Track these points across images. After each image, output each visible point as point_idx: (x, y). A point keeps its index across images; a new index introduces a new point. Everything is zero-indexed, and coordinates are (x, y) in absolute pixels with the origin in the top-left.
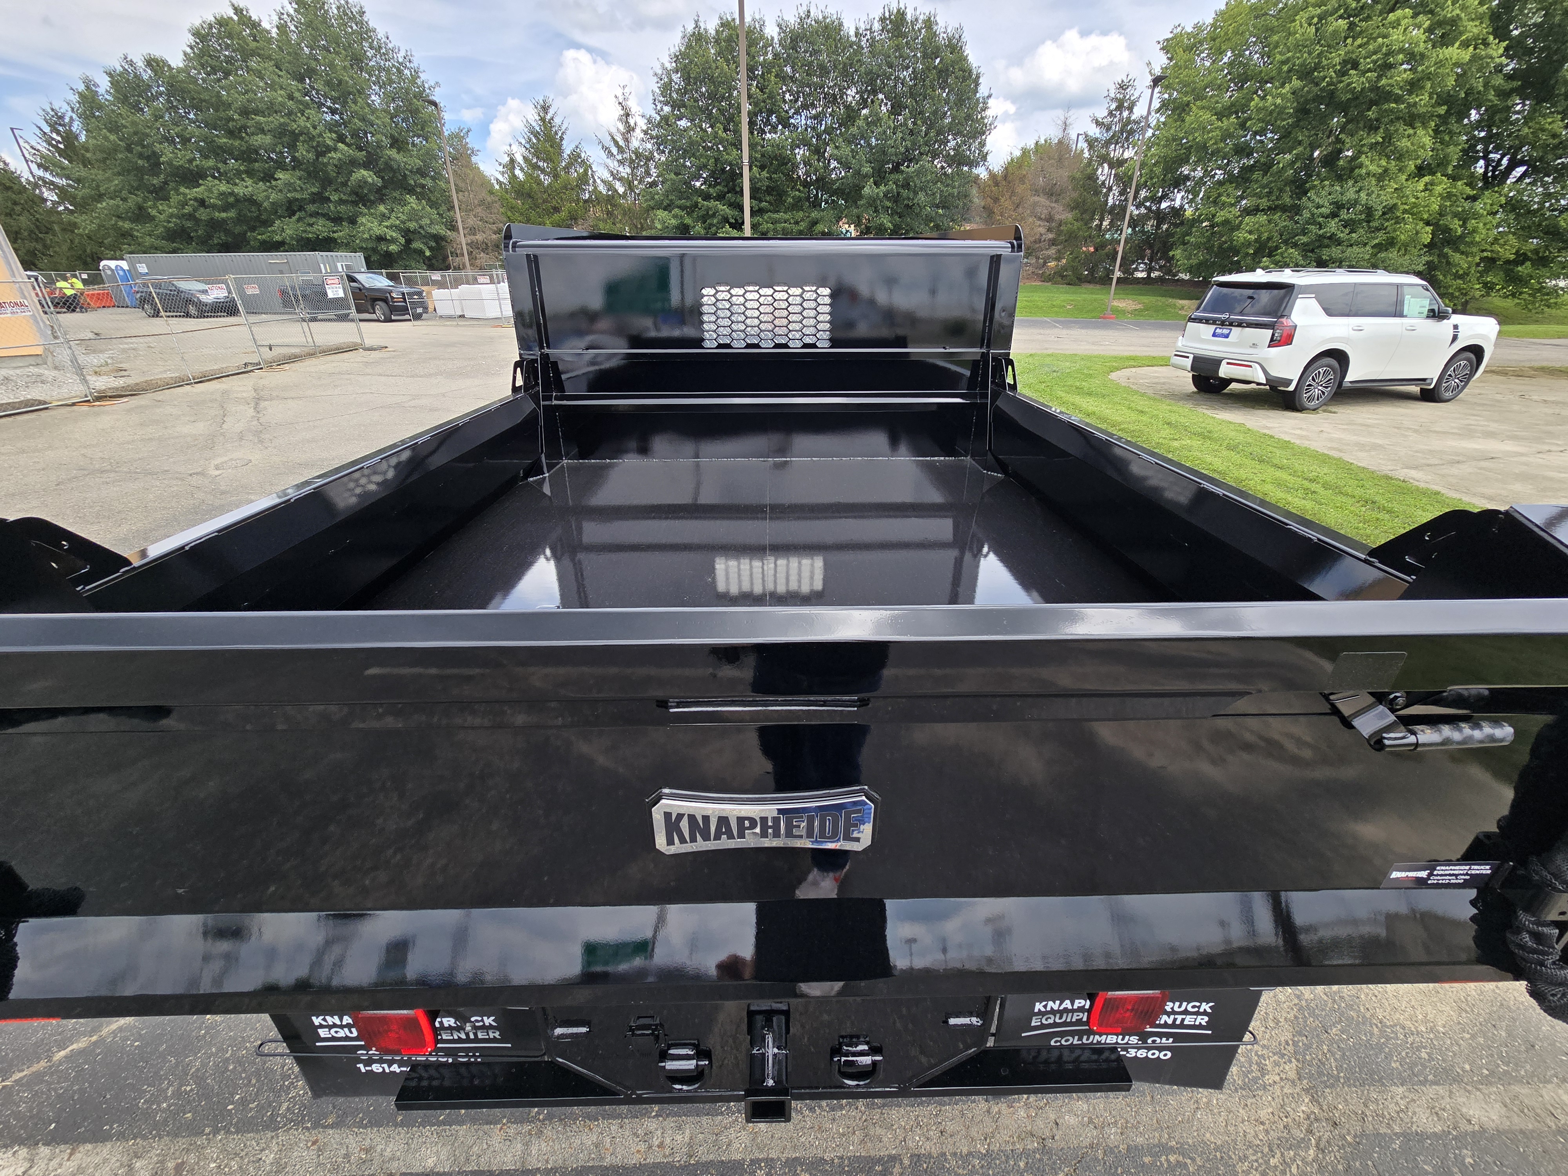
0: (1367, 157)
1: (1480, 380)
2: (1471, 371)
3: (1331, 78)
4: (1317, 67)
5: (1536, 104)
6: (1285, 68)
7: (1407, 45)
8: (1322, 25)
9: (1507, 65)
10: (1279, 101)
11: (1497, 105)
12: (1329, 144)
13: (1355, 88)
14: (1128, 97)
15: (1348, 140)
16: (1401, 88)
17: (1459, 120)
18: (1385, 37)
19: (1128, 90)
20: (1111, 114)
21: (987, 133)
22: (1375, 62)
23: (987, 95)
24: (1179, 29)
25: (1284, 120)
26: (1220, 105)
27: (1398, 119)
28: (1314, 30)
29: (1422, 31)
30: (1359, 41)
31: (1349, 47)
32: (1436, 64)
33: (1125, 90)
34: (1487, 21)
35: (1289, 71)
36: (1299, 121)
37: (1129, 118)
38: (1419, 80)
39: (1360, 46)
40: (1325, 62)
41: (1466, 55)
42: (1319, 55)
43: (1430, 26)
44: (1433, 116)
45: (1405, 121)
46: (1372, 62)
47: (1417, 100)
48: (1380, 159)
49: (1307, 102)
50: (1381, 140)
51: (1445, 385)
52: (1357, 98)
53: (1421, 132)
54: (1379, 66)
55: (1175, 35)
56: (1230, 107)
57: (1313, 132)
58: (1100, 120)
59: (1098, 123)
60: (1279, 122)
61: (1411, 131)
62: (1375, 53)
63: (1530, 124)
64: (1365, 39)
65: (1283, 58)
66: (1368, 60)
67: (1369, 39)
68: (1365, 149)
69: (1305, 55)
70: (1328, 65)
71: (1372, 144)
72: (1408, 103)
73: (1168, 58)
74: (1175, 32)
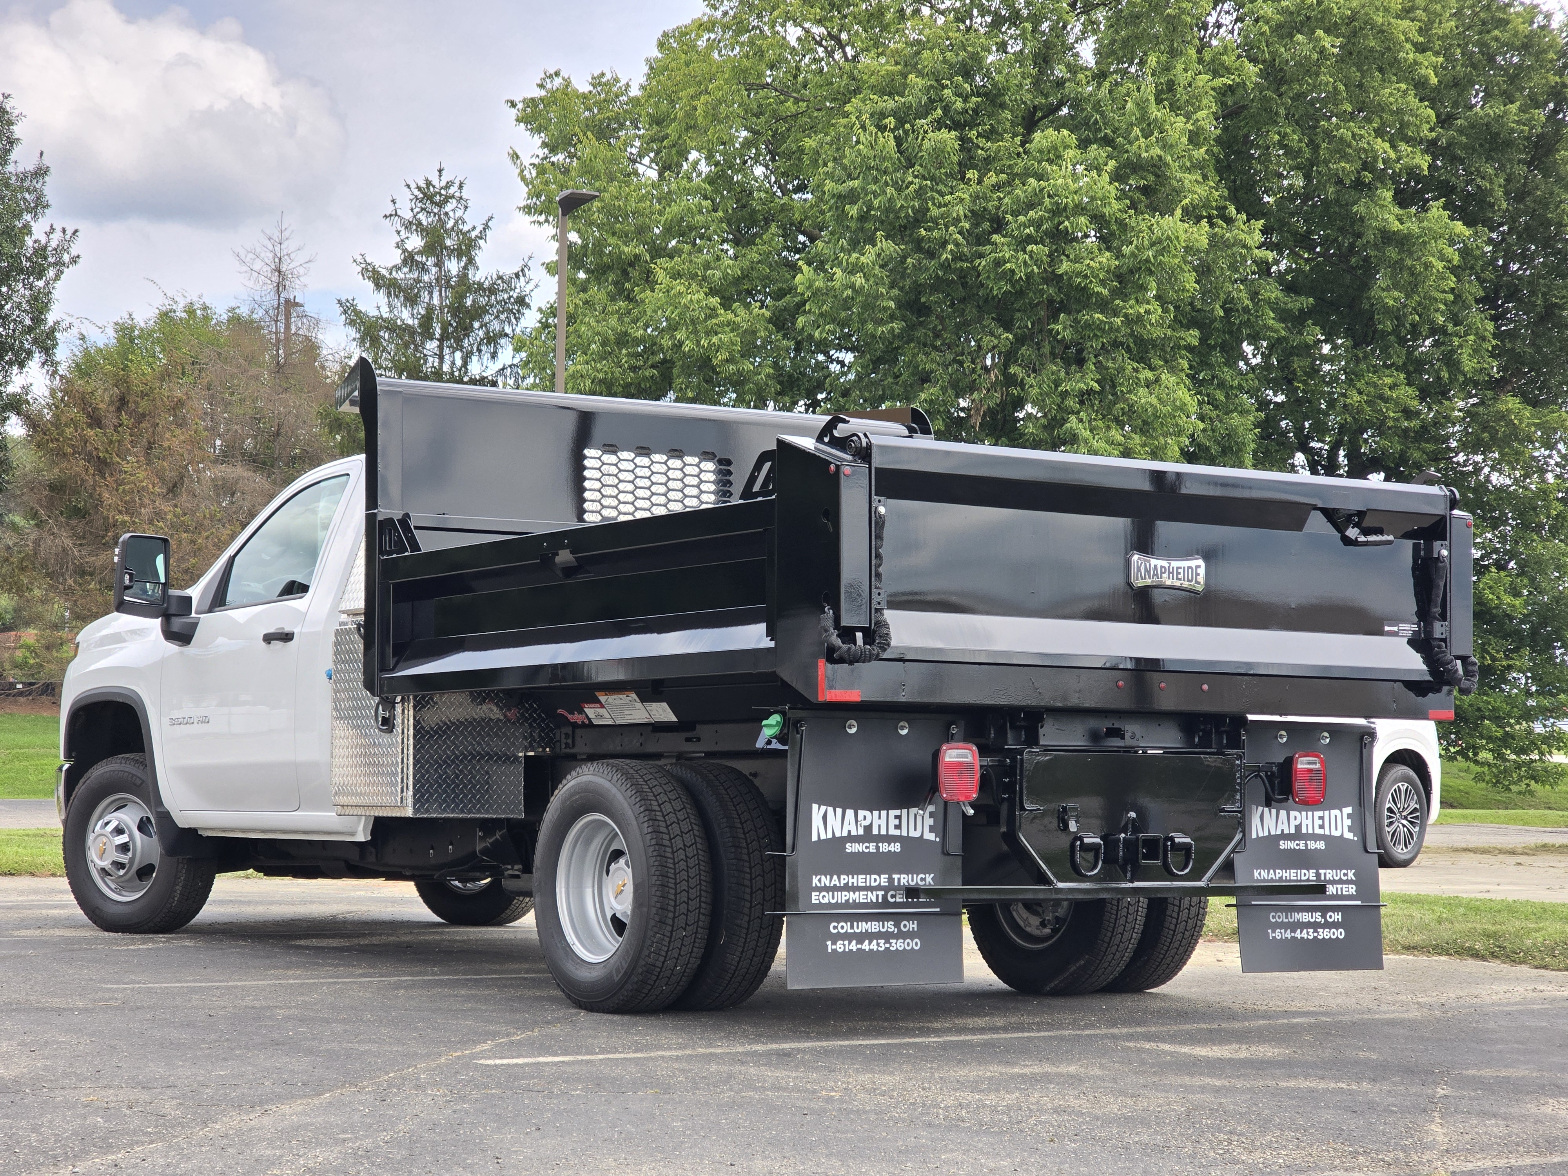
0: (1081, 421)
1: (1439, 823)
2: (1419, 801)
3: (957, 245)
4: (920, 217)
5: (1355, 346)
6: (853, 211)
7: (1086, 200)
8: (906, 132)
9: (1277, 262)
10: (859, 280)
11: (1285, 339)
12: (993, 385)
13: (1012, 271)
14: (450, 224)
15: (1031, 380)
16: (1103, 283)
17: (1231, 363)
18: (1040, 177)
19: (448, 208)
20: (409, 260)
21: (51, 273)
22: (1037, 224)
23: (31, 167)
24: (558, 81)
25: (880, 322)
26: (718, 274)
27: (1116, 344)
28: (893, 143)
29: (1106, 177)
30: (992, 178)
31: (975, 188)
32: (1153, 244)
33: (440, 205)
34: (1211, 173)
35: (863, 218)
36: (911, 327)
37: (463, 277)
38: (1131, 272)
39: (997, 187)
40: (934, 212)
41: (1201, 235)
42: (920, 193)
43: (1117, 169)
44: (1179, 348)
45: (1129, 350)
46: (1031, 222)
47: (1142, 311)
48: (1108, 428)
49: (918, 289)
50: (1096, 387)
51: (1391, 829)
52: (1021, 293)
53: (1168, 379)
54: (1046, 233)
55: (553, 92)
56: (737, 281)
57: (950, 357)
58: (384, 272)
59: (378, 280)
60: (870, 326)
61: (1149, 375)
62: (1031, 206)
63: (1358, 385)
64: (1003, 177)
65: (842, 188)
66: (1021, 218)
67: (1013, 176)
68: (1071, 403)
69: (890, 190)
70: (942, 216)
71: (1082, 393)
72: (1126, 316)
73: (544, 145)
74: (549, 86)
